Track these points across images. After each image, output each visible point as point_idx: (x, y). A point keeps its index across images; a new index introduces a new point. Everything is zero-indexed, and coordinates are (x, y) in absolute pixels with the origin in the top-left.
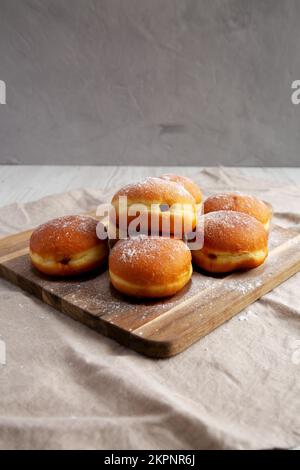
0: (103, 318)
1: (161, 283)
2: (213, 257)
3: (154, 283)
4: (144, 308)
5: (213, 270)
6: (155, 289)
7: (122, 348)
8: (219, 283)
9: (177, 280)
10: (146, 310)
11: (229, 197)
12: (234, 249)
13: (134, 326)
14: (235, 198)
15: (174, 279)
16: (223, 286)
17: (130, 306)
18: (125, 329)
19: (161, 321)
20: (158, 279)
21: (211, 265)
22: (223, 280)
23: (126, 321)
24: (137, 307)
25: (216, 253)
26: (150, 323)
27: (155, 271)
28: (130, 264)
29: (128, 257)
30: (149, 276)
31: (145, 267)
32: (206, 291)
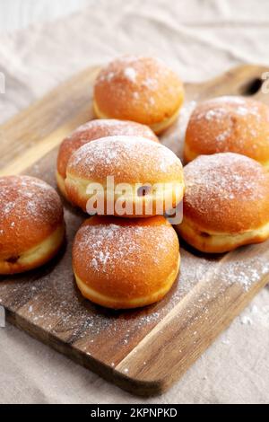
0: (76, 345)
1: (145, 294)
2: (206, 235)
3: (136, 295)
4: (125, 323)
5: (207, 250)
8: (215, 269)
10: (127, 327)
11: (226, 118)
12: (234, 229)
13: (116, 357)
14: (234, 120)
15: (159, 286)
16: (220, 276)
17: (106, 322)
18: (107, 363)
19: (147, 346)
20: (142, 290)
21: (204, 245)
22: (220, 264)
23: (104, 348)
24: (115, 323)
25: (210, 232)
26: (135, 350)
27: (136, 283)
28: (105, 274)
29: (100, 264)
30: (129, 288)
31: (124, 279)
32: (198, 286)
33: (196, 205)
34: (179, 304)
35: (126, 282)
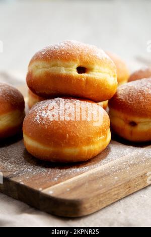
1: (76, 145)
2: (134, 124)
3: (68, 144)
4: (57, 171)
5: (134, 138)
6: (70, 151)
7: (31, 209)
9: (93, 143)
10: (59, 173)
15: (89, 141)
17: (43, 169)
18: (36, 188)
19: (74, 182)
20: (72, 141)
21: (131, 133)
22: (144, 149)
23: (36, 181)
24: (50, 170)
25: (136, 120)
26: (62, 183)
27: (69, 132)
28: (44, 124)
29: (42, 118)
30: (63, 137)
31: (59, 128)
32: (124, 158)
33: (126, 99)
34: (106, 165)
35: (61, 131)
